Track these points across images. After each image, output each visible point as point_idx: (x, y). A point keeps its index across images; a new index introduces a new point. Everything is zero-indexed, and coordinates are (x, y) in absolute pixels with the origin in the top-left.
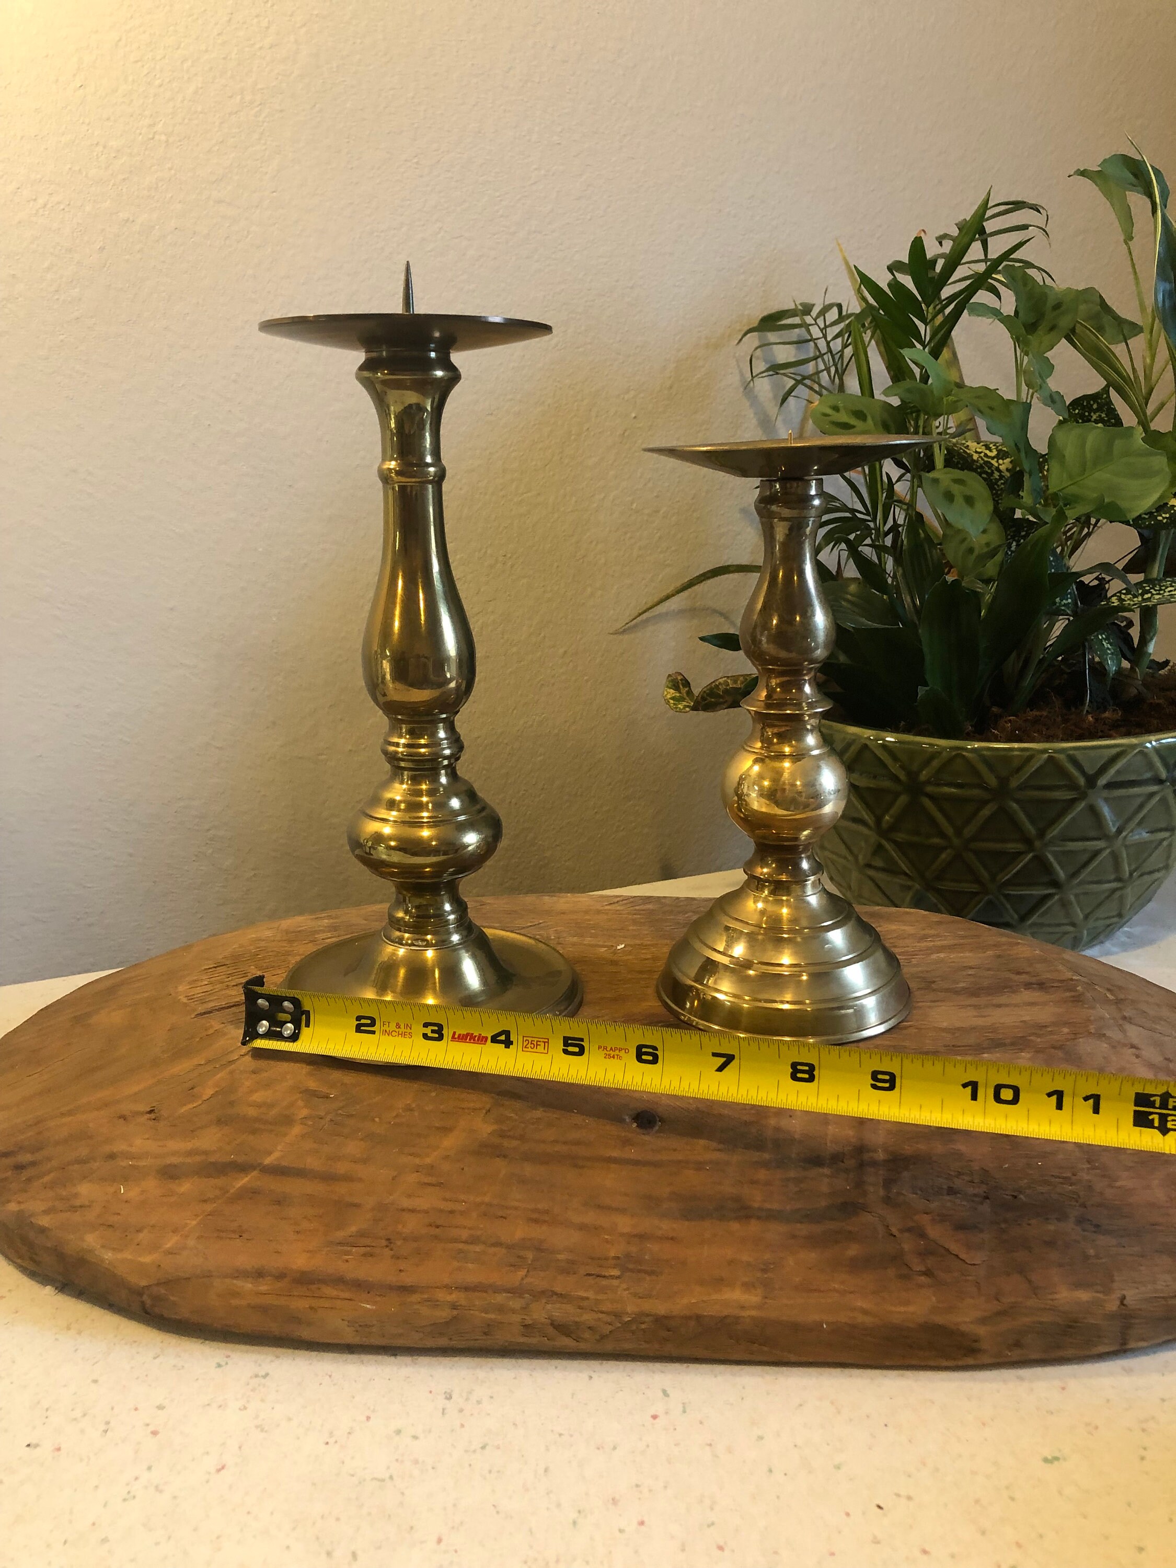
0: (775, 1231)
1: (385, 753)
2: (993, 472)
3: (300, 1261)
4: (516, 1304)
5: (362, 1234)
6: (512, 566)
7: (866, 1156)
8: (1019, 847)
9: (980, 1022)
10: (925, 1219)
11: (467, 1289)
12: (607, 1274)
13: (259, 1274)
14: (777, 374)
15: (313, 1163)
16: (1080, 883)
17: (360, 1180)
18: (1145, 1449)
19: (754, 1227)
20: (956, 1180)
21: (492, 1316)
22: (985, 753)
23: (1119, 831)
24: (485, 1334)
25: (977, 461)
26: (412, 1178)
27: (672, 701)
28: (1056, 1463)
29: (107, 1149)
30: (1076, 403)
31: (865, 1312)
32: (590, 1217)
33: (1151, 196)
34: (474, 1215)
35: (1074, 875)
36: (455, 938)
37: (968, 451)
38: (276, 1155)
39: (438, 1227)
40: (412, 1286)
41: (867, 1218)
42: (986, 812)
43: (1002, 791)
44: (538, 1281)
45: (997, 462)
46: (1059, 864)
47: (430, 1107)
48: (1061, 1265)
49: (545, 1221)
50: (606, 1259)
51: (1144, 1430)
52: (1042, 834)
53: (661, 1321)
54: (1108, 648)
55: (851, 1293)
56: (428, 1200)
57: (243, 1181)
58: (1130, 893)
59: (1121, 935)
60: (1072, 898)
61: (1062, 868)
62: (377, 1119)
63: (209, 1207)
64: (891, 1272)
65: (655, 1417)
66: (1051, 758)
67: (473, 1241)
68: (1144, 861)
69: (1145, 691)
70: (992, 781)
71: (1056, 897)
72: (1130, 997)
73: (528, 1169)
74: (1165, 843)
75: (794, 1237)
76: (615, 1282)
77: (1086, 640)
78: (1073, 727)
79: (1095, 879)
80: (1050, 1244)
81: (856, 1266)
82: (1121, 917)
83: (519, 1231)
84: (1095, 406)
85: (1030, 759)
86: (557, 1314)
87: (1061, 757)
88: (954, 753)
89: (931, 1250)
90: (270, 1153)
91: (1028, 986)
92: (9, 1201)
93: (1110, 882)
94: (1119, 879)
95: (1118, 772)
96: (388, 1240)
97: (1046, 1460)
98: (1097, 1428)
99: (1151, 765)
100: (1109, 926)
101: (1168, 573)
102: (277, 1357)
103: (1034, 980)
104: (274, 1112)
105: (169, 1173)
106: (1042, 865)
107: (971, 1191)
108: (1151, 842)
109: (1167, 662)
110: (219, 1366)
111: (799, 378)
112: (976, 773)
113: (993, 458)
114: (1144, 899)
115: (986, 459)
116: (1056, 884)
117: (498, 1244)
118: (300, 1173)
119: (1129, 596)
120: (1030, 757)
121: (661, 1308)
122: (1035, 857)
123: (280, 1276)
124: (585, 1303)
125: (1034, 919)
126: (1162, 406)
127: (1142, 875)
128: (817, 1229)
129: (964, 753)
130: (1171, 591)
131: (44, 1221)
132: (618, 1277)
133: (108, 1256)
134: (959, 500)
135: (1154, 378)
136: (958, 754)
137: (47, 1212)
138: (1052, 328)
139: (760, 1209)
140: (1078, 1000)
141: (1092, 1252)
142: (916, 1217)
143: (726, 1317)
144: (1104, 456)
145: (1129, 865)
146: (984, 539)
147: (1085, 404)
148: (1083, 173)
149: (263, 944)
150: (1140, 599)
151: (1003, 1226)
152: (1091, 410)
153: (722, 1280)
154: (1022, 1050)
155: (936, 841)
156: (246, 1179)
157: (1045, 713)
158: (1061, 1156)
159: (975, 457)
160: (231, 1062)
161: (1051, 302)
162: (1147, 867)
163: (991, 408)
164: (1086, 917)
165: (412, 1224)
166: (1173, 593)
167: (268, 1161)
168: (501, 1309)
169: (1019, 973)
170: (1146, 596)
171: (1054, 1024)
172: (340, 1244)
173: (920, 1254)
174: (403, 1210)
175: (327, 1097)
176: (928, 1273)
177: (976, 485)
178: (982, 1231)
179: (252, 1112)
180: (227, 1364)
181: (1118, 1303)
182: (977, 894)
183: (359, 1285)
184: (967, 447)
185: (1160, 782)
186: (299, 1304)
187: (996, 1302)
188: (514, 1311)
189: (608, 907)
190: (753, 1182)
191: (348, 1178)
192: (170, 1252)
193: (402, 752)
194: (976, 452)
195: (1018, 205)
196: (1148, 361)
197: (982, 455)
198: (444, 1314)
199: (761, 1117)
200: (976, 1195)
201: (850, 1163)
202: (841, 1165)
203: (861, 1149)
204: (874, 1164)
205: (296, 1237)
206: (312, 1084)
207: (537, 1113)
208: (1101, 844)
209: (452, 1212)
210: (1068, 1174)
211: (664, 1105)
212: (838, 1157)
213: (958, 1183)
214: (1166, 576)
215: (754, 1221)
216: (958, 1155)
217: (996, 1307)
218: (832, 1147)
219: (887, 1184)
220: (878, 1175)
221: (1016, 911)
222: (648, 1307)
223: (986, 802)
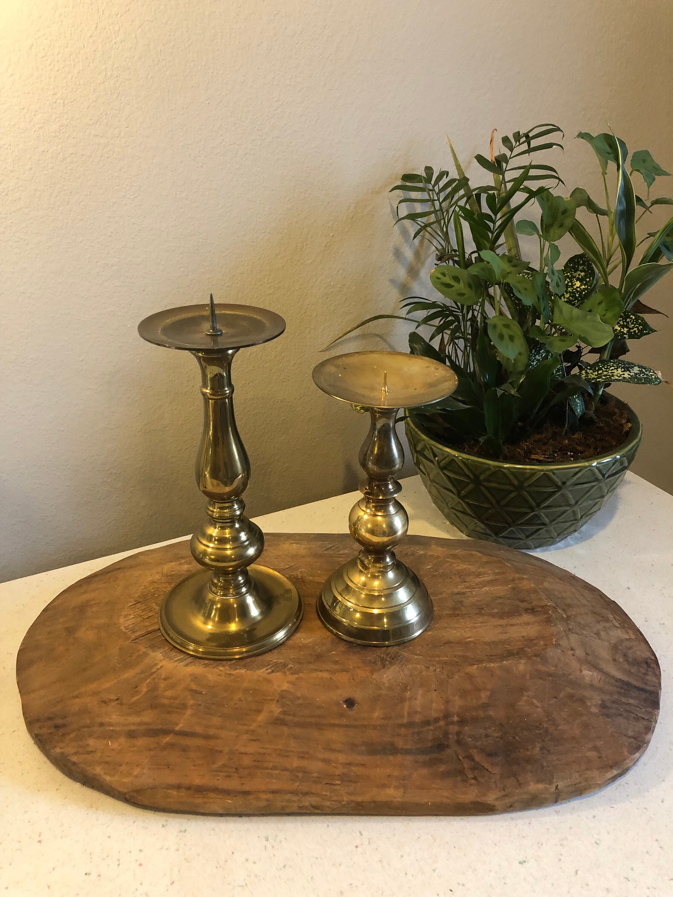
0: (409, 759)
3: (197, 781)
4: (295, 798)
5: (224, 766)
7: (449, 719)
8: (528, 511)
9: (503, 637)
10: (474, 752)
11: (274, 792)
12: (335, 783)
13: (178, 787)
15: (198, 729)
16: (556, 524)
17: (221, 738)
18: (561, 855)
19: (399, 758)
21: (284, 803)
22: (512, 470)
23: (577, 502)
26: (245, 737)
28: (524, 863)
29: (99, 720)
30: (572, 260)
31: (447, 798)
32: (327, 755)
34: (274, 755)
35: (552, 521)
38: (181, 725)
39: (258, 761)
40: (248, 791)
41: (449, 752)
42: (512, 495)
43: (520, 487)
44: (305, 787)
46: (546, 516)
47: (250, 699)
48: (531, 772)
49: (307, 758)
50: (334, 776)
51: (561, 845)
52: (538, 505)
53: (359, 803)
54: (578, 402)
55: (441, 789)
56: (252, 748)
57: (167, 739)
58: (580, 523)
60: (552, 529)
61: (547, 518)
62: (226, 706)
63: (152, 753)
64: (459, 778)
65: (357, 847)
66: (545, 474)
67: (275, 768)
70: (516, 483)
71: (544, 529)
72: (573, 613)
73: (298, 731)
74: (599, 502)
75: (416, 762)
76: (338, 787)
77: (568, 398)
78: (558, 444)
79: (564, 521)
80: (528, 761)
81: (444, 775)
83: (296, 763)
84: (581, 262)
85: (534, 474)
86: (313, 801)
87: (551, 474)
88: (497, 468)
89: (476, 767)
90: (177, 724)
91: (526, 610)
92: (56, 747)
93: (570, 521)
94: (575, 520)
95: (577, 479)
96: (236, 768)
97: (520, 863)
98: (542, 845)
99: (594, 474)
102: (189, 820)
103: (529, 606)
104: (177, 701)
105: (131, 735)
106: (537, 517)
107: (495, 735)
108: (592, 503)
110: (163, 826)
111: (423, 225)
112: (508, 478)
116: (544, 524)
117: (286, 769)
118: (193, 735)
119: (591, 371)
121: (359, 799)
122: (534, 515)
123: (188, 788)
124: (325, 798)
125: (534, 537)
126: (616, 267)
127: (585, 516)
128: (426, 758)
129: (502, 470)
130: (612, 370)
131: (74, 759)
132: (339, 785)
133: (108, 778)
134: (507, 338)
135: (613, 250)
136: (499, 471)
137: (76, 754)
138: (561, 226)
139: (402, 749)
140: (549, 620)
141: (545, 764)
142: (471, 751)
143: (387, 801)
145: (580, 513)
147: (576, 261)
148: (585, 136)
149: (156, 585)
150: (596, 373)
151: (508, 753)
152: (579, 264)
153: (385, 785)
154: (521, 658)
155: (487, 505)
156: (168, 739)
158: (535, 715)
160: (152, 674)
161: (561, 209)
162: (590, 512)
164: (558, 534)
165: (247, 761)
166: (613, 371)
167: (177, 728)
168: (289, 801)
169: (523, 601)
171: (537, 638)
172: (215, 771)
173: (471, 769)
174: (242, 753)
175: (202, 693)
176: (475, 778)
177: (516, 329)
178: (499, 756)
179: (166, 701)
180: (167, 825)
181: (555, 788)
182: (504, 527)
183: (225, 791)
185: (597, 480)
187: (503, 791)
188: (294, 801)
190: (399, 735)
191: (215, 737)
192: (136, 777)
193: (215, 515)
195: (552, 128)
196: (610, 239)
198: (264, 803)
199: (402, 700)
200: (497, 737)
201: (442, 723)
202: (438, 724)
203: (447, 716)
204: (453, 723)
205: (194, 768)
206: (194, 687)
207: (300, 701)
208: (568, 508)
209: (264, 754)
210: (537, 724)
211: (358, 695)
212: (437, 720)
213: (489, 731)
214: (611, 358)
215: (399, 755)
216: (490, 718)
217: (503, 793)
218: (434, 715)
219: (458, 734)
220: (454, 729)
221: (524, 534)
222: (353, 798)
223: (512, 491)
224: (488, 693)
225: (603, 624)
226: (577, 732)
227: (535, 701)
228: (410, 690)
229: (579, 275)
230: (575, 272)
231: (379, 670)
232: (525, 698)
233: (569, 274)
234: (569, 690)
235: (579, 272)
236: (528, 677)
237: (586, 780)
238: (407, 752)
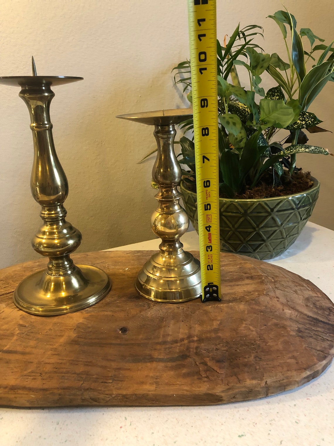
0: (161, 365)
1: (41, 216)
2: (246, 113)
3: (12, 382)
4: (79, 393)
5: (32, 372)
6: (104, 144)
7: (191, 339)
8: (252, 230)
9: (231, 291)
10: (207, 359)
11: (64, 389)
12: (108, 382)
14: (182, 82)
15: (19, 349)
16: (270, 240)
17: (33, 354)
18: (270, 431)
19: (154, 364)
20: (218, 346)
21: (71, 397)
22: (240, 203)
23: (282, 224)
24: (70, 402)
25: (241, 109)
26: (50, 352)
27: (153, 186)
28: (242, 437)
30: (270, 90)
31: (187, 391)
32: (104, 363)
33: (290, 24)
34: (68, 364)
35: (268, 238)
36: (69, 272)
37: (239, 106)
38: (8, 346)
39: (56, 368)
40: (47, 389)
41: (189, 360)
42: (241, 220)
43: (245, 214)
44: (86, 385)
45: (247, 109)
46: (264, 234)
48: (248, 372)
49: (90, 365)
50: (108, 377)
51: (271, 424)
52: (258, 226)
53: (124, 396)
54: (279, 168)
55: (183, 385)
56: (54, 360)
58: (287, 242)
59: (286, 253)
60: (269, 244)
61: (265, 236)
62: (40, 333)
64: (196, 377)
65: (121, 427)
66: (259, 204)
67: (68, 372)
68: (291, 232)
69: (292, 179)
70: (243, 211)
71: (264, 244)
72: (279, 280)
74: (296, 227)
75: (167, 367)
76: (110, 384)
78: (269, 192)
79: (276, 238)
80: (246, 365)
81: (186, 375)
82: (285, 248)
83: (82, 369)
84: (276, 91)
85: (254, 204)
86: (92, 395)
87: (263, 203)
88: (231, 203)
89: (209, 370)
90: (6, 346)
91: (248, 278)
93: (280, 239)
94: (283, 238)
95: (280, 207)
96: (40, 374)
97: (239, 436)
98: (256, 424)
99: (290, 204)
100: (282, 251)
101: (298, 143)
102: (7, 412)
103: (250, 276)
104: (9, 332)
106: (259, 235)
107: (223, 349)
108: (293, 226)
109: (301, 169)
111: (188, 83)
112: (238, 209)
113: (246, 108)
114: (292, 242)
115: (244, 108)
116: (263, 240)
117: (75, 373)
118: (15, 352)
119: (286, 151)
120: (254, 203)
121: (124, 393)
122: (256, 233)
123: (6, 387)
124: (100, 392)
125: (258, 250)
126: (296, 91)
127: (290, 236)
128: (174, 364)
129: (234, 204)
130: (299, 149)
132: (111, 383)
134: (231, 124)
135: (293, 82)
136: (232, 204)
138: (262, 67)
139: (157, 358)
140: (262, 282)
141: (258, 367)
142: (205, 359)
143: (144, 394)
144: (275, 109)
145: (286, 234)
146: (240, 135)
147: (273, 90)
148: (270, 17)
149: (16, 272)
150: (289, 151)
151: (231, 360)
152: (275, 92)
153: (143, 382)
154: (242, 302)
155: (227, 229)
157: (261, 188)
158: (251, 336)
159: (241, 108)
161: (261, 59)
162: (291, 234)
163: (240, 94)
164: (274, 249)
165: (48, 368)
167: (5, 349)
168: (74, 395)
169: (246, 273)
170: (291, 151)
171: (253, 291)
172: (25, 376)
173: (205, 371)
174: (46, 363)
175: (26, 326)
176: (207, 377)
177: (237, 119)
178: (225, 362)
181: (265, 383)
182: (240, 244)
183: (30, 389)
184: (239, 105)
185: (293, 209)
186: (12, 396)
187: (227, 386)
188: (78, 395)
189: (126, 255)
190: (155, 349)
191: (29, 353)
193: (46, 216)
194: (241, 106)
195: (254, 26)
196: (292, 76)
197: (243, 107)
198: (56, 397)
199: (160, 327)
200: (224, 350)
201: (186, 342)
202: (183, 342)
203: (190, 337)
204: (193, 341)
205: (12, 374)
206: (21, 322)
207: (90, 330)
208: (276, 228)
209: (61, 363)
210: (253, 342)
211: (130, 325)
212: (182, 340)
213: (219, 346)
214: (298, 144)
215: (154, 363)
216: (219, 337)
217: (227, 387)
218: (181, 336)
219: (197, 348)
220: (194, 345)
221: (252, 248)
222: (120, 392)
223: (241, 217)
224: (218, 323)
225: (299, 287)
226: (280, 347)
227: (251, 327)
228: (166, 321)
229: (276, 98)
230: (273, 97)
231: (146, 309)
232: (244, 325)
233: (269, 98)
234: (275, 321)
235: (276, 97)
236: (246, 312)
237: (287, 378)
238: (160, 360)
